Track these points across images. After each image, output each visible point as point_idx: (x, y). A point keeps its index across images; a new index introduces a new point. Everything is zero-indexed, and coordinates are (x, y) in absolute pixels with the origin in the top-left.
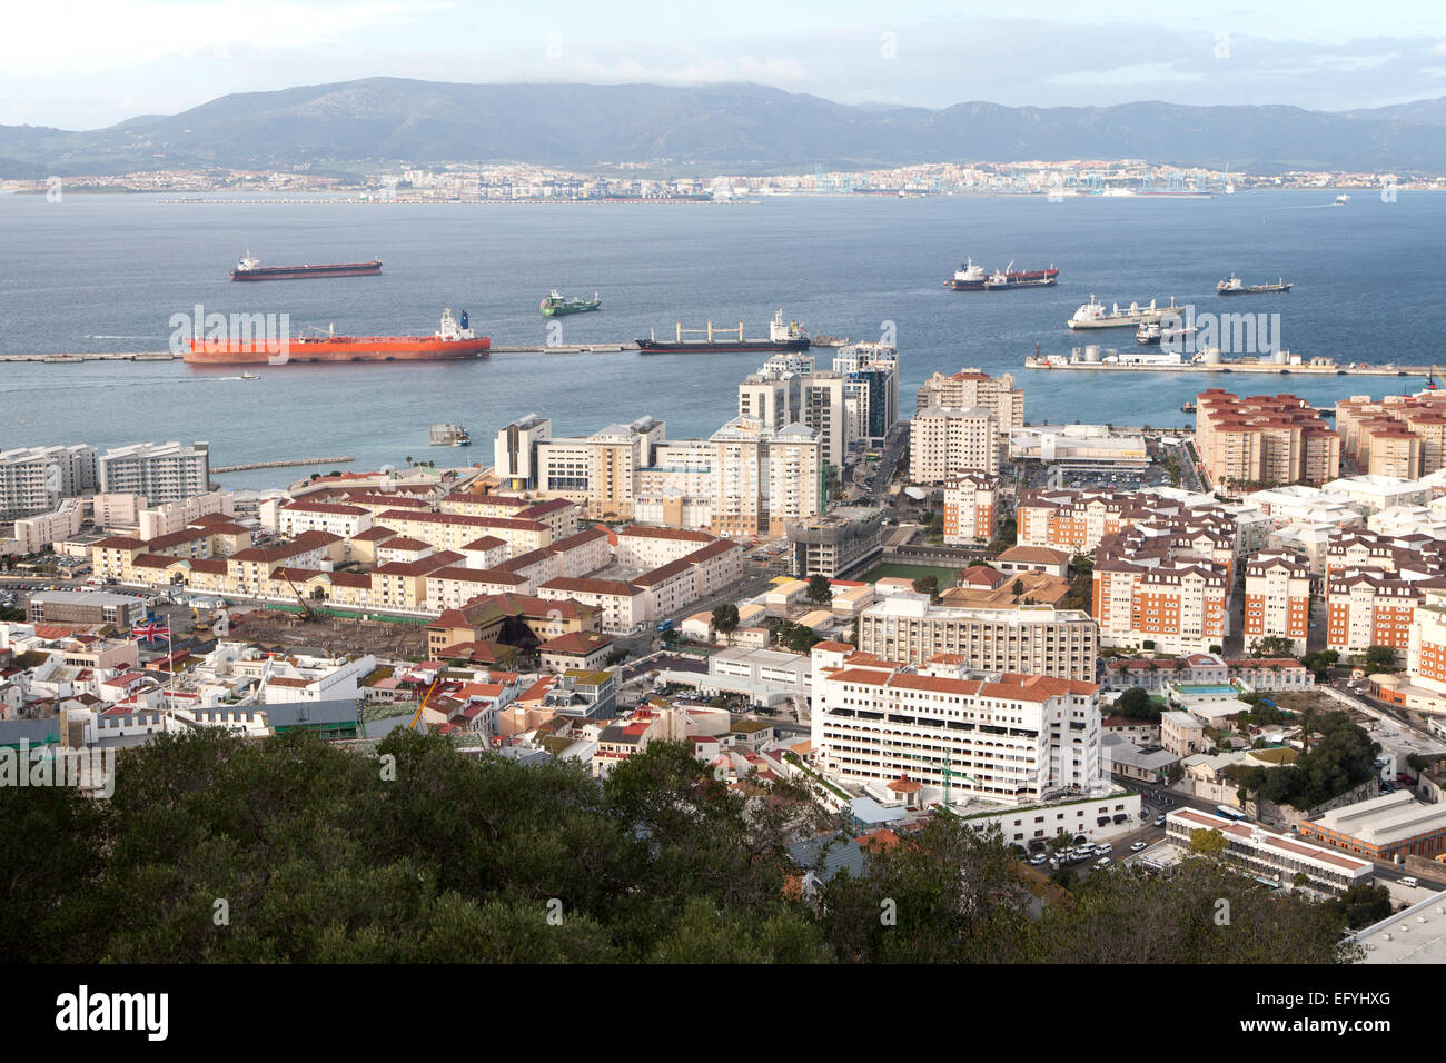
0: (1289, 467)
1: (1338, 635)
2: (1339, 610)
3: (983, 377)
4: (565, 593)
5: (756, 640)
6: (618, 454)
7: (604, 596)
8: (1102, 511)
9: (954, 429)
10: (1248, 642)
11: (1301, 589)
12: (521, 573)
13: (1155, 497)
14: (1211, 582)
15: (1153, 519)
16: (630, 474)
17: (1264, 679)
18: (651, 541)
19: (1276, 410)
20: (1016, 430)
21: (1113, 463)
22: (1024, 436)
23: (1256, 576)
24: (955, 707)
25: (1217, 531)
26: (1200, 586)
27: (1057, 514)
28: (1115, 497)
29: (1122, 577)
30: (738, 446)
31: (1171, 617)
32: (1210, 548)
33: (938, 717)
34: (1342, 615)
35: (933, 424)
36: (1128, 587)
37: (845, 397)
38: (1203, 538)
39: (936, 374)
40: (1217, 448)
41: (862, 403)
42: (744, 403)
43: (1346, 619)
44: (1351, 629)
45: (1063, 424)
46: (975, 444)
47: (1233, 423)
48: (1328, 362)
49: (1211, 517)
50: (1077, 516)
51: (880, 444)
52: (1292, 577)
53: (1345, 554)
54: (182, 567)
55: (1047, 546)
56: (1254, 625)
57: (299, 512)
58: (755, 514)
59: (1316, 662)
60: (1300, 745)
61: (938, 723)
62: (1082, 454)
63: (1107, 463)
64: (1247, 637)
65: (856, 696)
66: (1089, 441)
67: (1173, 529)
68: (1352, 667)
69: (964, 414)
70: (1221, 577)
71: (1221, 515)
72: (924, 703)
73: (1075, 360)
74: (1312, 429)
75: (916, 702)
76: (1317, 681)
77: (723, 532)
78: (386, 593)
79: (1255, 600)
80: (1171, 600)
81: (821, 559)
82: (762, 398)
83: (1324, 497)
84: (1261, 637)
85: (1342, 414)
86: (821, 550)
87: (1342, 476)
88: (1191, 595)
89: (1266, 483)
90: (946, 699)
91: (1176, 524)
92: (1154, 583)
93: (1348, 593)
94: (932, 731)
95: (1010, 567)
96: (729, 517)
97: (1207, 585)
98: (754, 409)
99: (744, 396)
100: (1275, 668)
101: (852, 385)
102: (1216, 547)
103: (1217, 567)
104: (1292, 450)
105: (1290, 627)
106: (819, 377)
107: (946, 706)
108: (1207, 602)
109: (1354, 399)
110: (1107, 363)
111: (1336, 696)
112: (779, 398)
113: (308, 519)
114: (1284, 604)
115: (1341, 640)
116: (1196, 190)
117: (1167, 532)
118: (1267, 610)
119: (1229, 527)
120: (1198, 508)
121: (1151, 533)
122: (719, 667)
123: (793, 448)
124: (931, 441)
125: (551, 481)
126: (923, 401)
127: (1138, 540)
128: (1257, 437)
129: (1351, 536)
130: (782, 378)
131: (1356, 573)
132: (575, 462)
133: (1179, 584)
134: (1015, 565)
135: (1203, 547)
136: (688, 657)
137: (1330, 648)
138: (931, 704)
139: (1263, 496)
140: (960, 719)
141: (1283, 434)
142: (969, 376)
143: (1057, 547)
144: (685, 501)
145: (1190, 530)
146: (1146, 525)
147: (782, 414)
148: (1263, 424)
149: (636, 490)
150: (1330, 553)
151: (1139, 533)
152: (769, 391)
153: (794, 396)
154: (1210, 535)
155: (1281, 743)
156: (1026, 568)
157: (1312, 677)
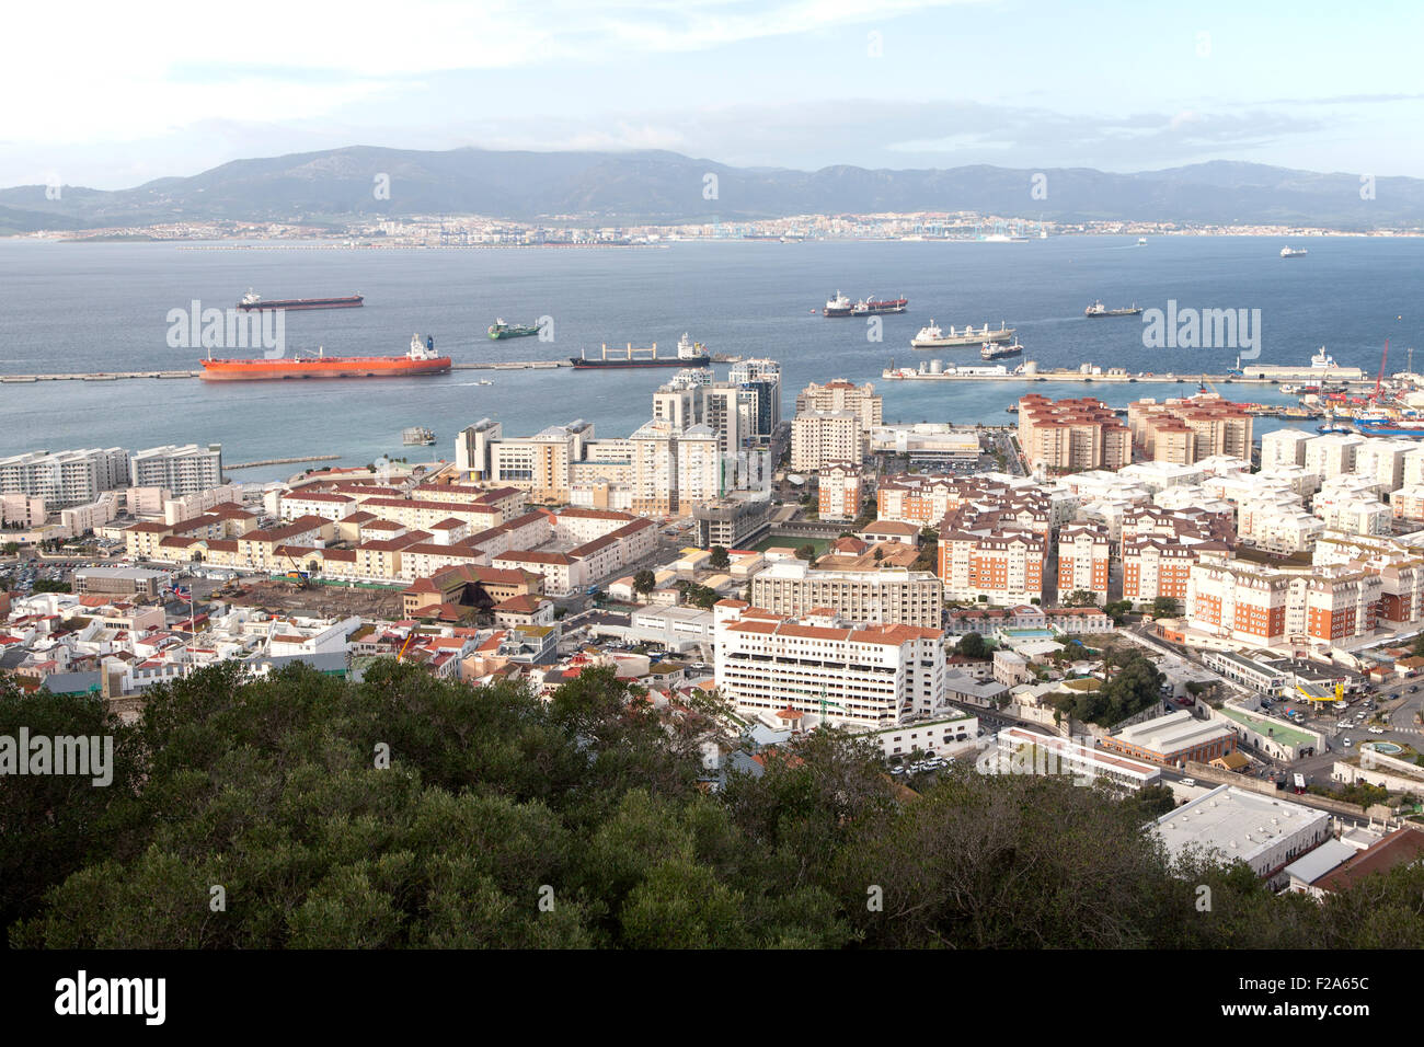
0: (1091, 456)
1: (1131, 589)
2: (1132, 568)
3: (850, 385)
4: (514, 563)
5: (669, 599)
6: (556, 451)
7: (546, 566)
8: (945, 492)
9: (826, 428)
10: (1061, 595)
11: (1102, 552)
12: (478, 547)
13: (987, 480)
14: (1032, 547)
15: (985, 498)
16: (566, 467)
17: (1074, 624)
18: (584, 520)
19: (1081, 410)
20: (875, 428)
21: (953, 454)
22: (883, 433)
23: (1067, 542)
24: (829, 650)
25: (1036, 507)
26: (1023, 551)
27: (909, 495)
28: (955, 481)
29: (961, 544)
30: (653, 443)
31: (1000, 576)
32: (1030, 521)
33: (816, 658)
34: (1135, 572)
35: (810, 424)
36: (966, 553)
37: (739, 403)
38: (1025, 513)
39: (812, 384)
40: (1035, 441)
41: (753, 408)
42: (657, 408)
43: (1138, 575)
44: (1142, 583)
45: (913, 424)
46: (843, 439)
47: (1047, 421)
48: (1122, 372)
49: (1031, 496)
50: (925, 496)
51: (768, 440)
52: (1095, 543)
53: (1136, 524)
54: (201, 547)
55: (901, 520)
56: (1066, 582)
57: (297, 500)
58: (668, 497)
59: (1115, 610)
60: (1103, 676)
61: (816, 664)
62: (928, 446)
63: (948, 453)
64: (1060, 591)
65: (751, 643)
66: (934, 436)
67: (1001, 506)
68: (1143, 613)
69: (835, 416)
70: (1039, 543)
71: (1039, 494)
72: (804, 648)
73: (922, 371)
74: (1109, 425)
75: (799, 647)
76: (1116, 625)
77: (642, 512)
78: (368, 565)
79: (1067, 562)
80: (1000, 563)
81: (721, 533)
82: (672, 404)
83: (1120, 480)
84: (1071, 591)
85: (1133, 413)
86: (721, 526)
87: (1133, 462)
88: (1016, 558)
89: (1074, 469)
90: (823, 644)
91: (1004, 502)
92: (986, 549)
93: (1139, 555)
94: (811, 670)
95: (872, 538)
96: (647, 501)
97: (1028, 550)
98: (666, 413)
99: (657, 402)
100: (1082, 615)
101: (744, 393)
102: (1035, 520)
103: (1036, 536)
104: (1094, 442)
105: (1093, 582)
106: (717, 387)
107: (823, 650)
108: (1028, 563)
109: (1142, 401)
110: (948, 374)
111: (1131, 637)
112: (686, 404)
113: (304, 506)
114: (1089, 564)
115: (1134, 592)
116: (1017, 236)
117: (997, 508)
118: (1076, 570)
119: (1046, 504)
120: (1020, 489)
121: (984, 509)
122: (640, 621)
123: (697, 444)
124: (808, 438)
125: (502, 473)
126: (801, 406)
127: (973, 515)
128: (1067, 432)
129: (1142, 510)
130: (688, 388)
131: (1145, 539)
132: (521, 458)
133: (1007, 549)
134: (876, 536)
135: (1025, 520)
136: (615, 613)
137: (1125, 598)
138: (811, 648)
139: (1072, 478)
140: (834, 660)
141: (1087, 429)
142: (837, 385)
143: (909, 521)
144: (611, 488)
145: (1014, 507)
146: (980, 503)
147: (688, 417)
148: (1071, 421)
149: (571, 480)
150: (1125, 523)
151: (975, 509)
152: (678, 399)
153: (698, 402)
154: (1029, 509)
155: (1088, 675)
156: (885, 538)
157: (1112, 622)
